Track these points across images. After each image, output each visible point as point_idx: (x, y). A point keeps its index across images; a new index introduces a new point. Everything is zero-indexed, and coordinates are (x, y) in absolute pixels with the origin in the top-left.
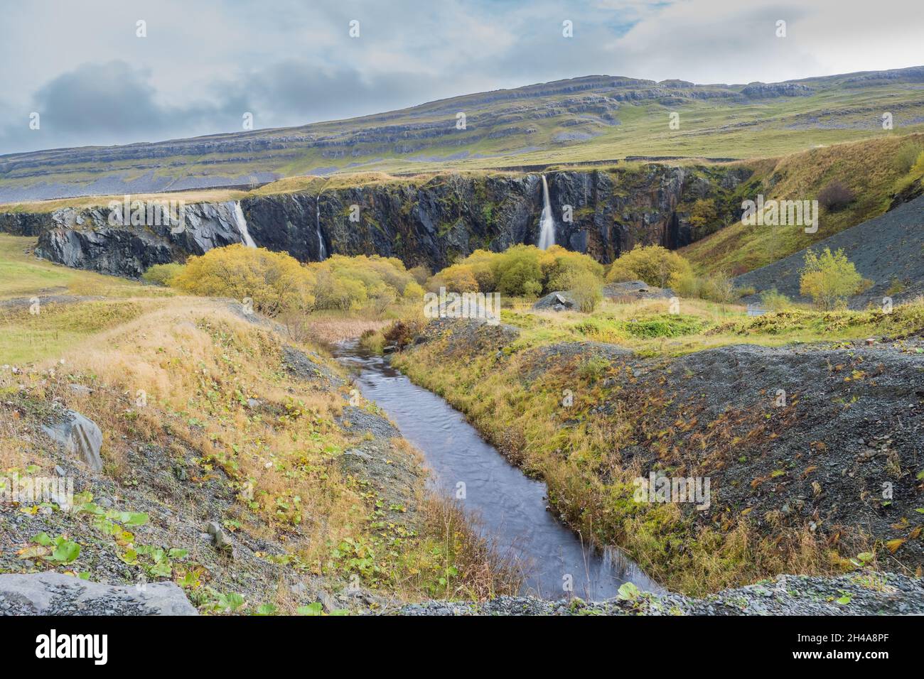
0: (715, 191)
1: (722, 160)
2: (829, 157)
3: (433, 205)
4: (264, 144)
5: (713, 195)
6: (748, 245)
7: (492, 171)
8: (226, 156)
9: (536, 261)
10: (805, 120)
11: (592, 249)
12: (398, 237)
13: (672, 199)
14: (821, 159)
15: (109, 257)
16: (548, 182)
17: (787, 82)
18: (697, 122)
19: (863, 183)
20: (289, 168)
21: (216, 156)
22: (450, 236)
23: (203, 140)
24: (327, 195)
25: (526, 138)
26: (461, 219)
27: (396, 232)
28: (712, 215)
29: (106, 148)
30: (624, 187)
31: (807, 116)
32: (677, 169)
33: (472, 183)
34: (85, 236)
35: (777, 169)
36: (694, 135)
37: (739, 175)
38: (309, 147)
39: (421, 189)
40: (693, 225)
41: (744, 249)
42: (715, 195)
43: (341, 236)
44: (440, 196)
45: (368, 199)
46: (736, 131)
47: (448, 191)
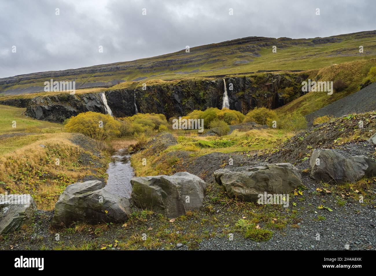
0: (293, 84)
1: (297, 71)
2: (338, 69)
3: (180, 92)
4: (118, 68)
5: (292, 86)
6: (304, 106)
7: (203, 78)
8: (103, 73)
9: (216, 114)
10: (335, 53)
11: (244, 108)
12: (166, 105)
13: (276, 87)
14: (335, 70)
15: (53, 115)
16: (226, 82)
17: (331, 37)
18: (292, 55)
19: (351, 80)
20: (128, 78)
21: (99, 74)
22: (187, 104)
23: (94, 67)
24: (138, 89)
25: (222, 63)
26: (191, 97)
27: (165, 103)
28: (292, 94)
29: (57, 71)
30: (256, 83)
31: (337, 51)
32: (278, 75)
33: (195, 83)
34: (44, 107)
35: (318, 74)
36: (290, 60)
37: (303, 77)
38: (136, 69)
39: (175, 86)
40: (284, 98)
41: (302, 108)
42: (293, 85)
43: (144, 105)
44: (183, 89)
45: (154, 90)
46: (307, 58)
47: (186, 86)
